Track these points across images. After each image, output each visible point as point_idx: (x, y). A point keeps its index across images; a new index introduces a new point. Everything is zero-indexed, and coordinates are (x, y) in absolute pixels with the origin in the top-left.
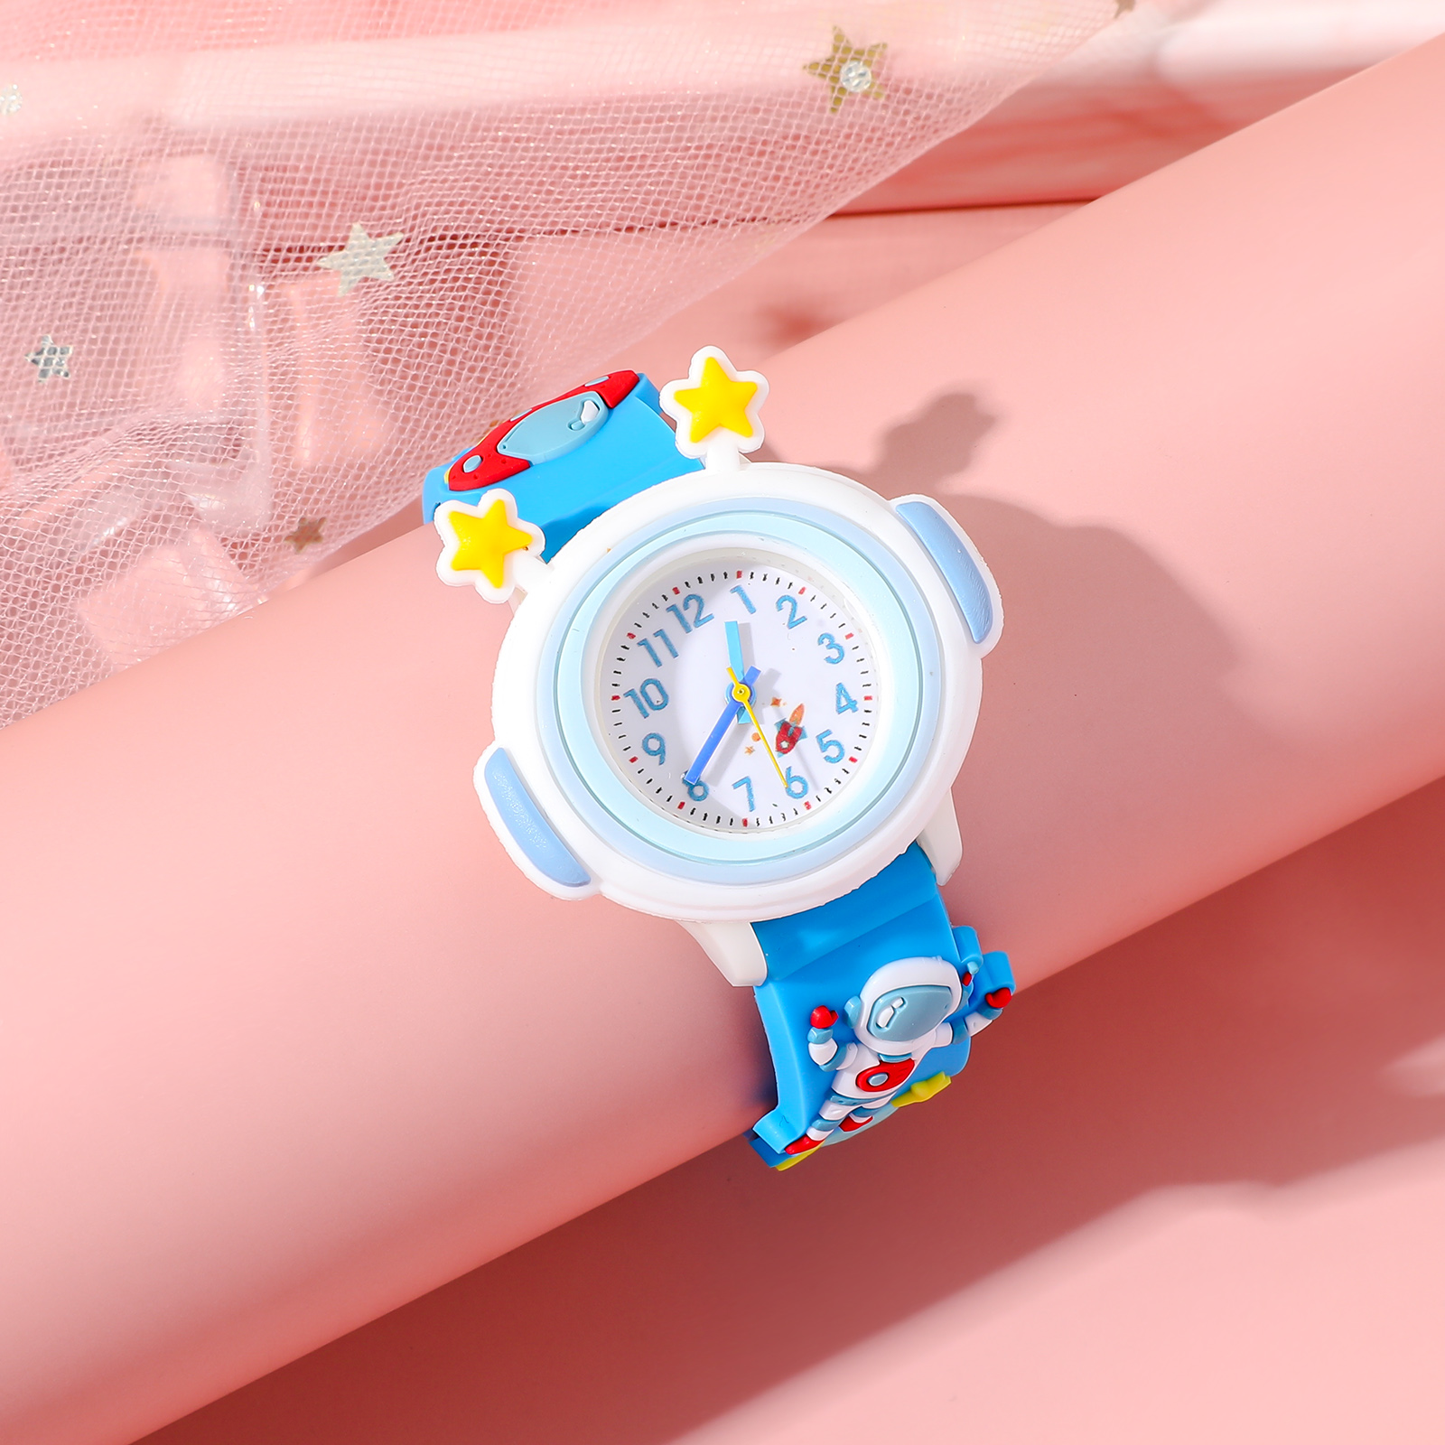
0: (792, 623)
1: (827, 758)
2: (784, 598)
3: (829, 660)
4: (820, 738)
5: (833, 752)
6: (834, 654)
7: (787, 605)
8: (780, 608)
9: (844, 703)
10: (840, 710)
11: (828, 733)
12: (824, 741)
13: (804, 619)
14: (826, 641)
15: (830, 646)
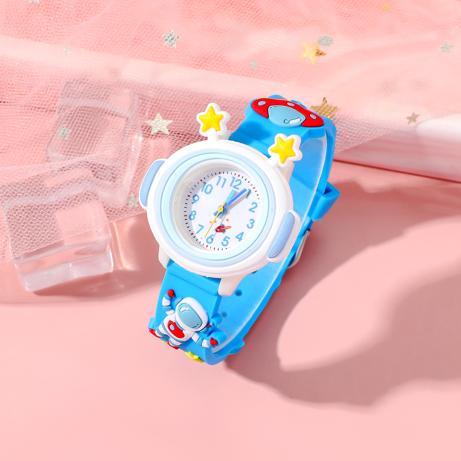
0: (251, 210)
1: (222, 243)
2: (256, 203)
3: (248, 225)
4: (226, 237)
5: (225, 243)
6: (250, 226)
7: (254, 205)
8: (252, 204)
9: (239, 237)
10: (237, 237)
11: (229, 238)
12: (226, 239)
13: (254, 212)
14: (252, 221)
15: (251, 223)
